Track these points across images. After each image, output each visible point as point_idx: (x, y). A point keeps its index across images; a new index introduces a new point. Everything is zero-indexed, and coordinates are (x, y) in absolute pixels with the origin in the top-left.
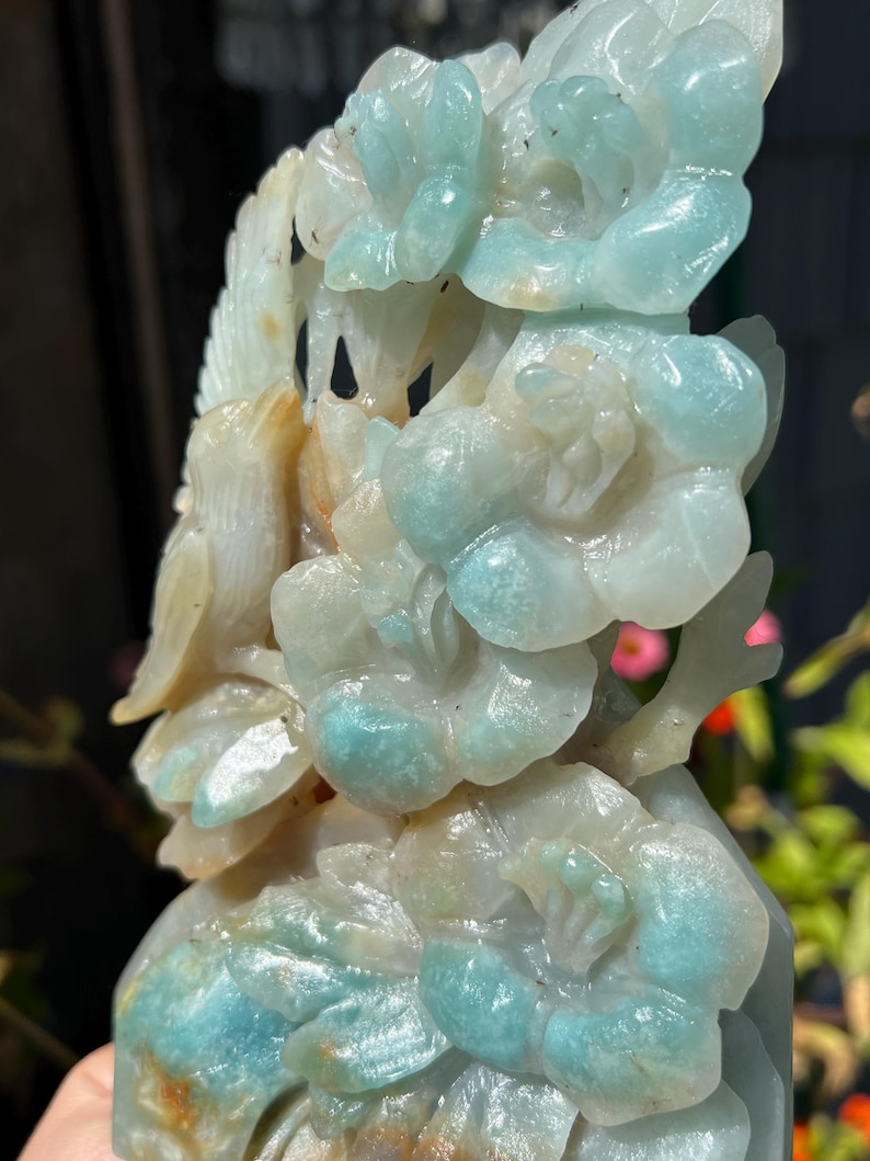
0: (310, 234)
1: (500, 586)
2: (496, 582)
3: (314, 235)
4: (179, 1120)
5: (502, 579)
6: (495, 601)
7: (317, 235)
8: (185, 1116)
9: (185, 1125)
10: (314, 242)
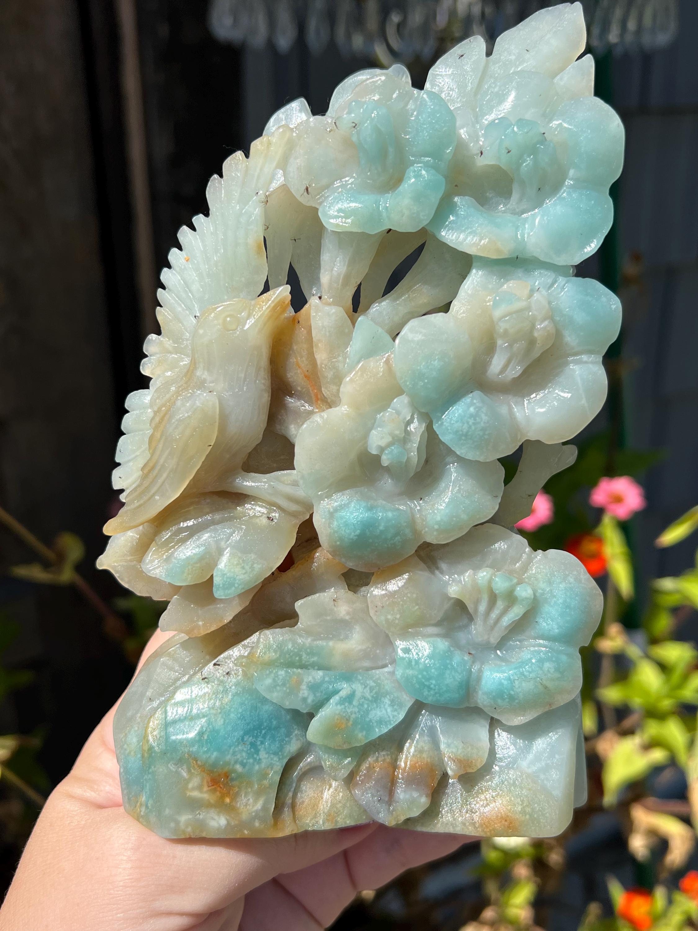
0: (305, 188)
1: (474, 424)
2: (471, 421)
3: (307, 189)
4: (222, 797)
5: (475, 420)
6: (470, 433)
7: (309, 190)
8: (228, 794)
9: (228, 800)
10: (306, 193)
